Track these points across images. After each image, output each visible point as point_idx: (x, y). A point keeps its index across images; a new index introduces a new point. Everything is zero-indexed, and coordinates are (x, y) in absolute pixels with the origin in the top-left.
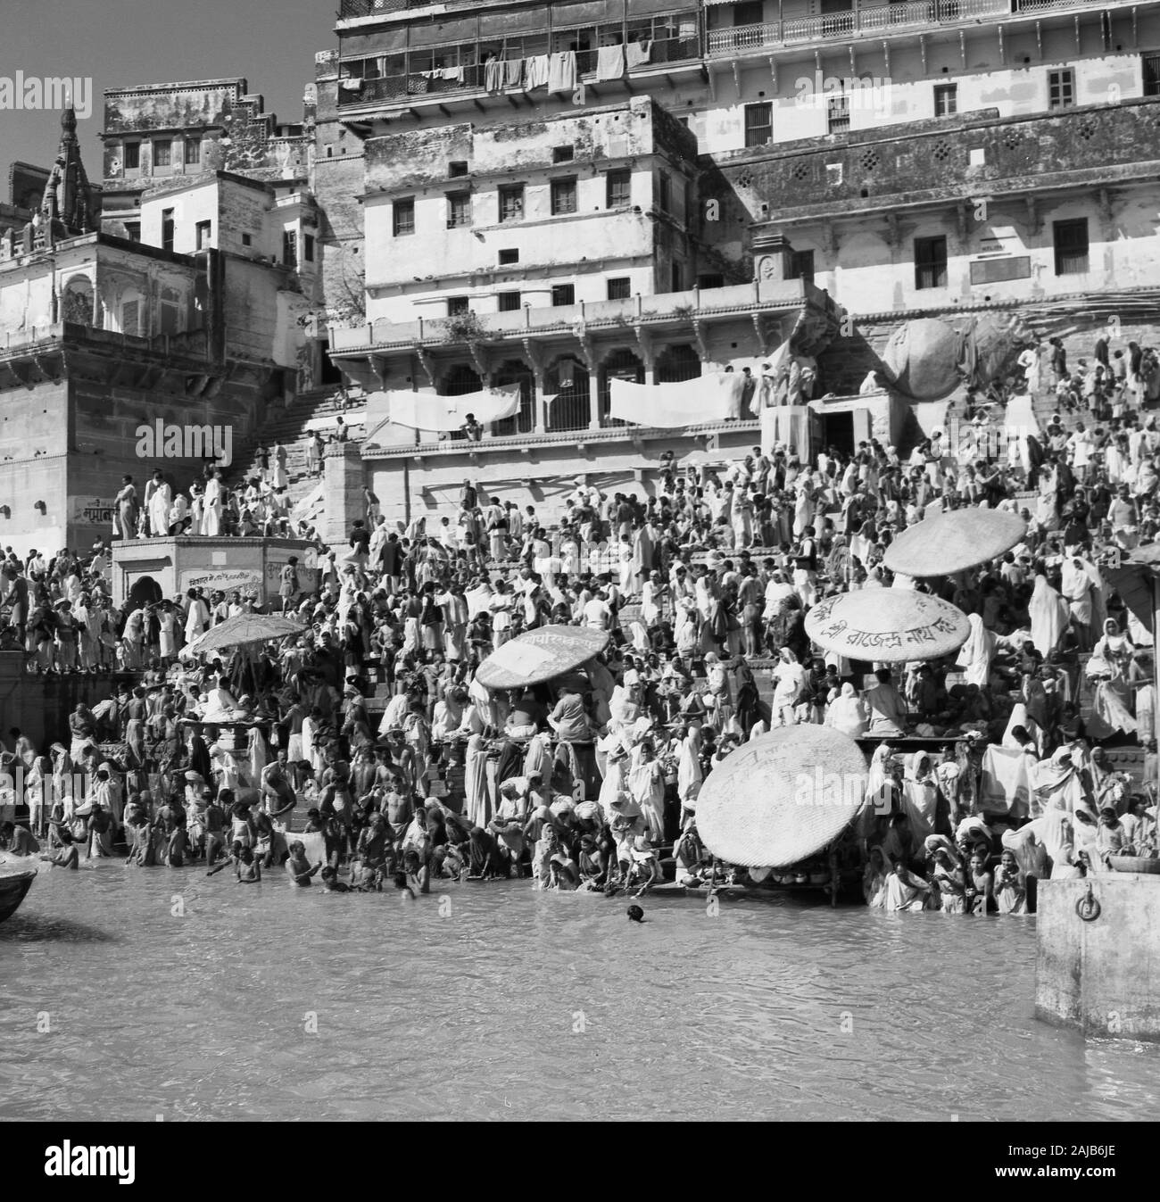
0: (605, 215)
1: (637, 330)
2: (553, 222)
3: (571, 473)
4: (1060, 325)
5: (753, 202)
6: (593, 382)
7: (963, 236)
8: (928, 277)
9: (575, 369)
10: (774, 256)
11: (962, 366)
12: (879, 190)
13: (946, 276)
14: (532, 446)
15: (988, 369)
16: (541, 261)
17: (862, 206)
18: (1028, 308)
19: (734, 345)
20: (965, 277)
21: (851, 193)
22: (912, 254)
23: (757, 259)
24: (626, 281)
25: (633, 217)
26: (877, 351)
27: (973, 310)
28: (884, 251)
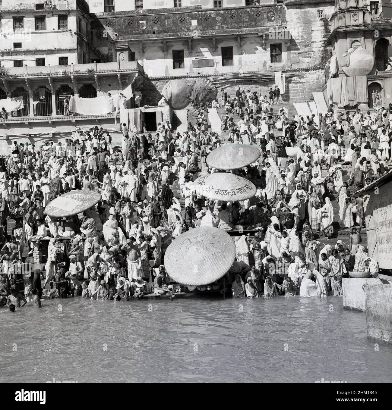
0: (58, 32)
1: (72, 77)
2: (36, 33)
3: (47, 133)
4: (224, 84)
5: (112, 33)
6: (53, 97)
7: (190, 50)
8: (177, 64)
9: (46, 92)
10: (125, 52)
11: (190, 97)
12: (159, 32)
13: (184, 64)
14: (30, 121)
15: (200, 99)
16: (31, 48)
17: (153, 37)
18: (213, 77)
19: (110, 85)
20: (191, 65)
21: (149, 32)
22: (172, 56)
23: (118, 53)
24: (66, 58)
25: (69, 34)
26: (159, 91)
27: (194, 77)
28: (161, 54)
